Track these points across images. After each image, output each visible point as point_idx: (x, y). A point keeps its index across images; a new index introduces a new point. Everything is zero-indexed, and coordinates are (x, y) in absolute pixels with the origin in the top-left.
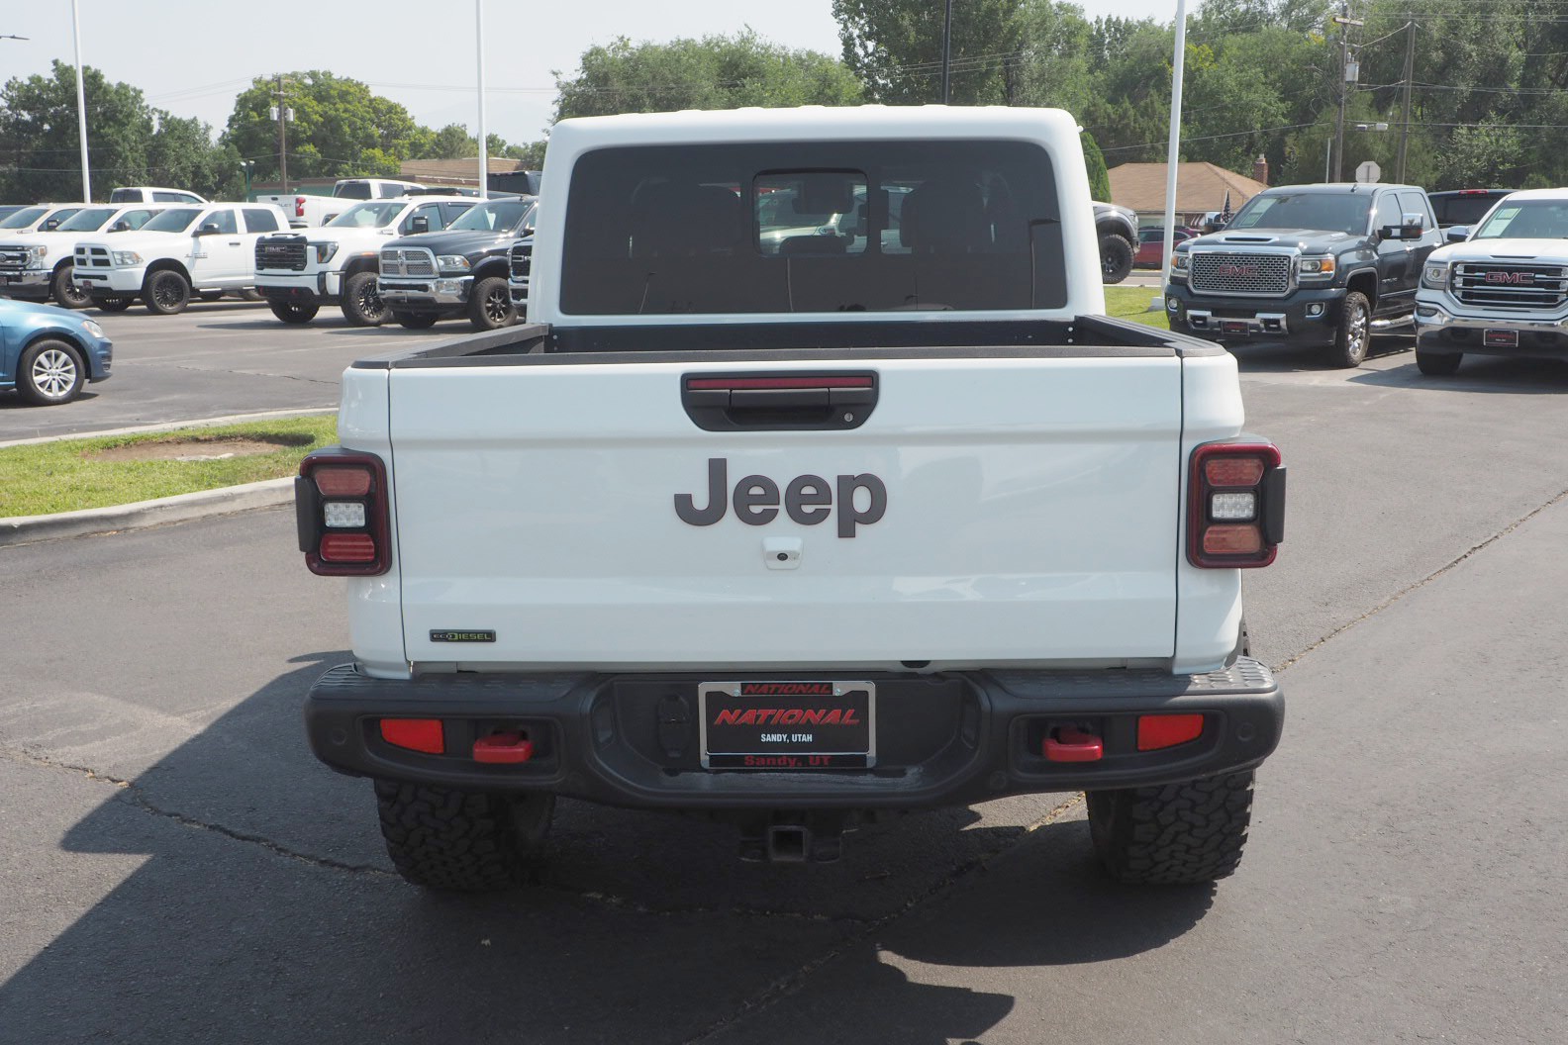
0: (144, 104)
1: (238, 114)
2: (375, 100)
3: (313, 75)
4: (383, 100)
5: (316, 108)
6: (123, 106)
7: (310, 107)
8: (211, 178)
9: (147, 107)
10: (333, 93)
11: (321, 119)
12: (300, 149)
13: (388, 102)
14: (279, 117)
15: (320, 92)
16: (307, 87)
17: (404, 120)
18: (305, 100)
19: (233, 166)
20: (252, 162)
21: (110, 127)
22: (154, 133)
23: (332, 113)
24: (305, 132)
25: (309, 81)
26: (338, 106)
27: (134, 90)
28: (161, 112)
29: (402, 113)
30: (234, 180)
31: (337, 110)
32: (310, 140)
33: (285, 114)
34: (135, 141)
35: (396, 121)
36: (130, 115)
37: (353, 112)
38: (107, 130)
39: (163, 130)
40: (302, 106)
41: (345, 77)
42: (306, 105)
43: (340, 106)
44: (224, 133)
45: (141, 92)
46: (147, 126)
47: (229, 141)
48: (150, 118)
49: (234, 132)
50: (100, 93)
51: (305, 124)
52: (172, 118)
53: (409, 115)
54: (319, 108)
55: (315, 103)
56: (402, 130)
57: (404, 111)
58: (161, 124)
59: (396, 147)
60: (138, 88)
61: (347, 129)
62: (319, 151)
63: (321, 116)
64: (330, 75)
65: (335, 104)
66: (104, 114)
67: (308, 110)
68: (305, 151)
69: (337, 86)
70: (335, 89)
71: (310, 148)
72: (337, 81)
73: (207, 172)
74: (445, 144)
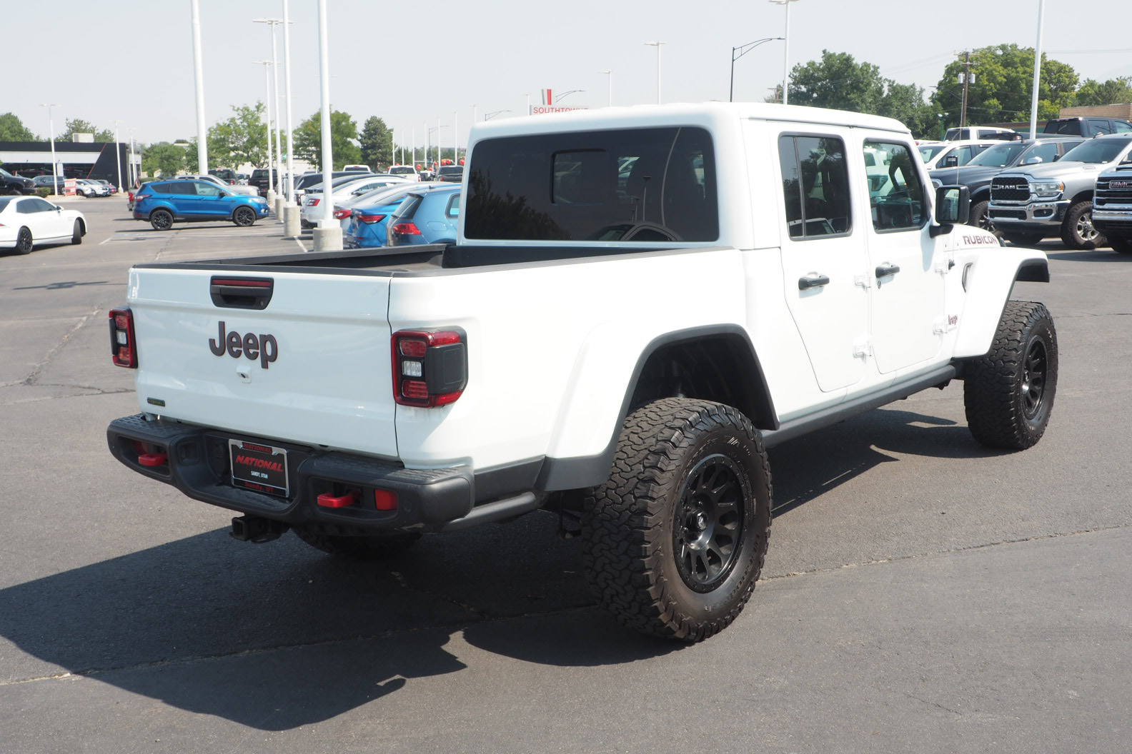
0: (879, 76)
1: (945, 79)
2: (1049, 63)
3: (1003, 47)
4: (1055, 63)
5: (1001, 72)
6: (864, 78)
7: (997, 71)
8: (920, 126)
9: (881, 78)
10: (1016, 60)
11: (1005, 80)
12: (987, 103)
13: (1059, 64)
14: (965, 81)
15: (1006, 60)
16: (997, 56)
17: (1070, 77)
18: (994, 67)
19: (936, 117)
20: (947, 114)
21: (854, 93)
22: (884, 95)
23: (1014, 75)
24: (991, 90)
25: (1000, 52)
26: (1018, 69)
27: (874, 67)
28: (890, 81)
29: (1069, 72)
30: (936, 127)
31: (1017, 72)
32: (995, 95)
33: (969, 78)
34: (870, 103)
35: (1065, 78)
36: (869, 84)
37: (1030, 73)
38: (852, 96)
39: (890, 94)
40: (991, 71)
41: (1027, 48)
42: (995, 70)
43: (1021, 69)
44: (933, 94)
45: (878, 68)
46: (880, 92)
47: (936, 99)
48: (882, 86)
49: (940, 92)
50: (850, 70)
51: (992, 84)
52: (897, 85)
53: (1075, 73)
54: (1004, 72)
55: (1001, 68)
56: (1069, 85)
57: (1071, 70)
58: (889, 90)
59: (1061, 97)
60: (877, 66)
61: (1024, 86)
62: (1000, 104)
63: (1005, 77)
64: (1016, 46)
65: (1016, 68)
66: (851, 84)
67: (995, 73)
68: (990, 104)
69: (1020, 55)
70: (1018, 57)
71: (994, 102)
72: (1021, 51)
73: (917, 122)
74: (1104, 94)
